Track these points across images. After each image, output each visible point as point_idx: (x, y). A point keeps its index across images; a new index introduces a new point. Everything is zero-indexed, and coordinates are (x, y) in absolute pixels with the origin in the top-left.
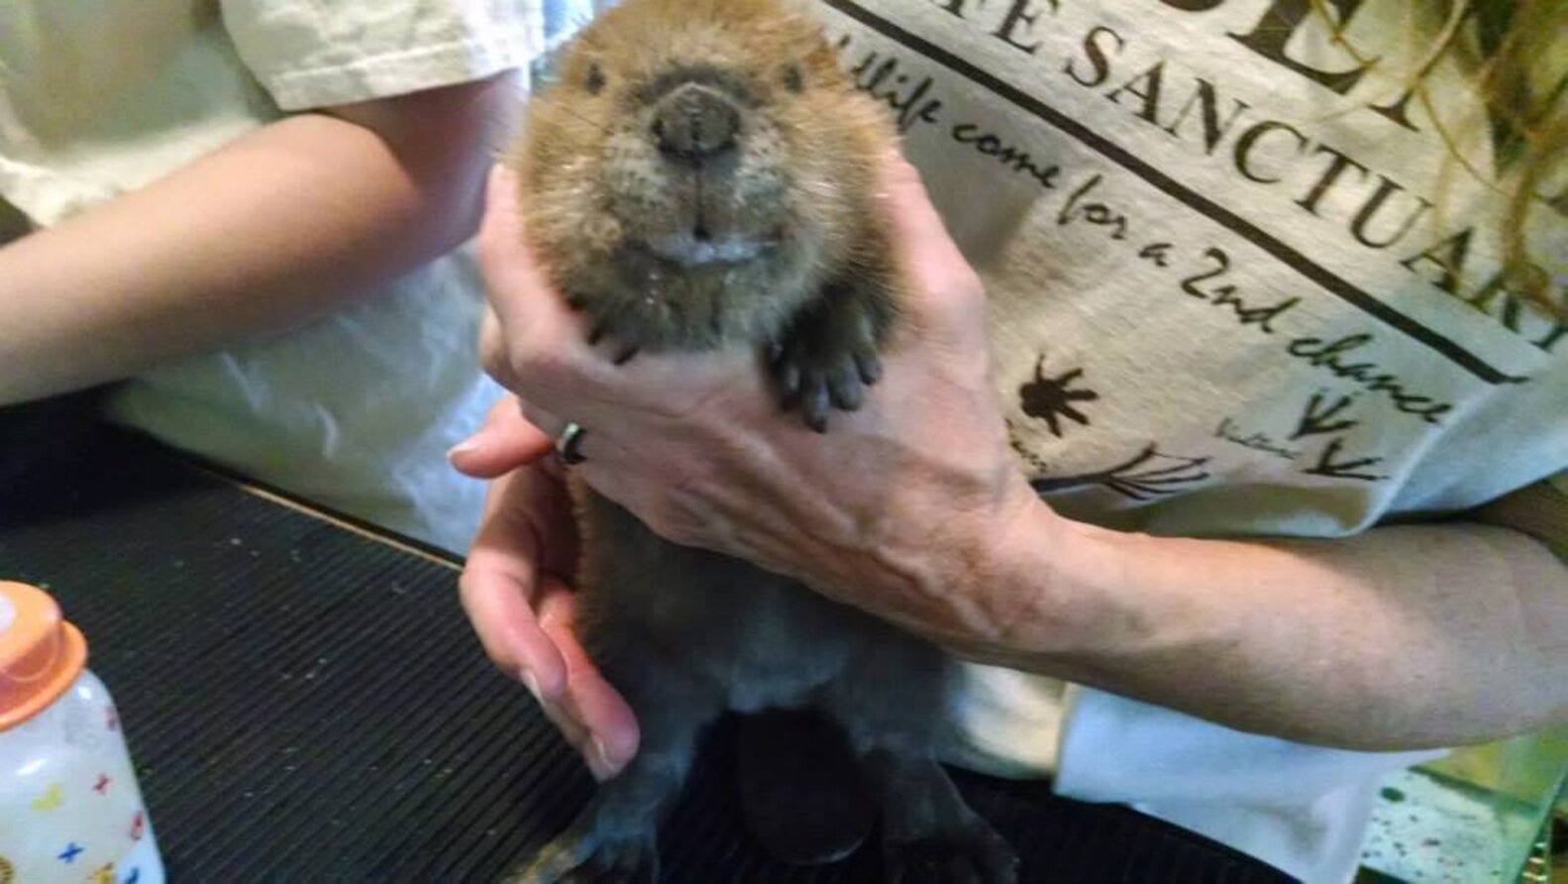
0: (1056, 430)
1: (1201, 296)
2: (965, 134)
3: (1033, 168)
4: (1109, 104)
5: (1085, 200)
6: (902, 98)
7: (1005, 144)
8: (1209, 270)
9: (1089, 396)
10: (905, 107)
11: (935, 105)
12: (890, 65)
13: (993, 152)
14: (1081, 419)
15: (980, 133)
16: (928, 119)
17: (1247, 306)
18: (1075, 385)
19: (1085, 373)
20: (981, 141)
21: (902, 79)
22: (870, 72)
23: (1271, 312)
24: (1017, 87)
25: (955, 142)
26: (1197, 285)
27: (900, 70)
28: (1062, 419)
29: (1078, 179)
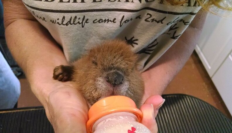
0: (133, 47)
1: (149, 21)
2: (95, 22)
3: (111, 21)
4: (119, 2)
5: (123, 21)
6: (81, 22)
7: (104, 19)
8: (149, 17)
9: (137, 40)
10: (82, 23)
11: (88, 19)
12: (76, 17)
13: (102, 22)
14: (137, 44)
15: (98, 20)
16: (87, 23)
17: (157, 20)
18: (133, 39)
19: (135, 37)
20: (99, 21)
21: (79, 19)
22: (72, 20)
23: (162, 20)
24: (101, 8)
25: (95, 24)
26: (147, 20)
27: (78, 17)
28: (134, 45)
29: (120, 18)
